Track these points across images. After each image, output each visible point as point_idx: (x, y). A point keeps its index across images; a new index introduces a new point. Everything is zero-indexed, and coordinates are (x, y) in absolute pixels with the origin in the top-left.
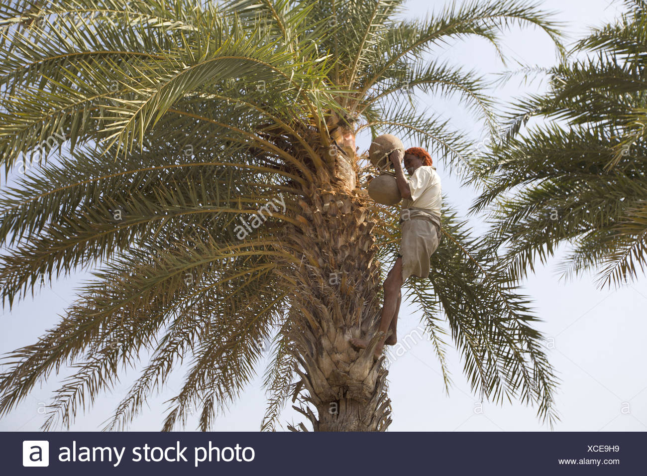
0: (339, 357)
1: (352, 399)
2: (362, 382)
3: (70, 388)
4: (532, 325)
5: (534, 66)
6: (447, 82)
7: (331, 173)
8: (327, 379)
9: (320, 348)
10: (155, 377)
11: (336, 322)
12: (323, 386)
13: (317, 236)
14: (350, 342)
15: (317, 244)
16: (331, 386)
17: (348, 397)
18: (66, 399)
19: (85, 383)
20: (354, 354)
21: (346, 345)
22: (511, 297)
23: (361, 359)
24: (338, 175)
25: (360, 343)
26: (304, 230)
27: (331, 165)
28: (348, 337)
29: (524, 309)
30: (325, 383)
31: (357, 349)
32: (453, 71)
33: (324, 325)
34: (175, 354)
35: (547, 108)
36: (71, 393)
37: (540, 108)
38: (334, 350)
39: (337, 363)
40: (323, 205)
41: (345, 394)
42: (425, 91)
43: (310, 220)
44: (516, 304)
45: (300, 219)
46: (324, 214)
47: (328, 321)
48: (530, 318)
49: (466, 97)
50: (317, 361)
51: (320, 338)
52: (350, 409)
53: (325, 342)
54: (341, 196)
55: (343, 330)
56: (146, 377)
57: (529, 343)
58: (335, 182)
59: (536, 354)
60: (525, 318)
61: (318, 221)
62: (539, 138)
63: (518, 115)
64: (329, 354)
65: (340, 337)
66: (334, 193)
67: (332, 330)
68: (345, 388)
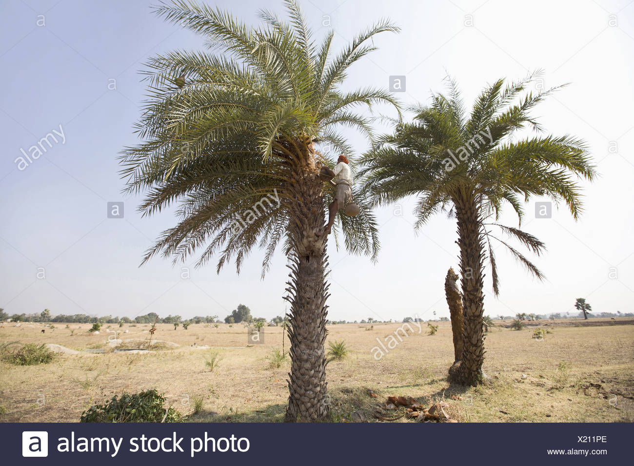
0: (310, 239)
1: (315, 256)
2: (319, 249)
3: (185, 246)
4: (375, 227)
5: (386, 116)
6: (351, 120)
7: (306, 161)
8: (306, 248)
9: (303, 236)
10: (218, 242)
11: (310, 225)
12: (303, 250)
13: (301, 189)
14: (315, 233)
15: (301, 192)
16: (307, 250)
17: (314, 255)
18: (183, 250)
19: (191, 244)
20: (317, 238)
21: (314, 235)
22: (368, 215)
23: (319, 240)
24: (309, 162)
25: (319, 234)
26: (295, 186)
27: (306, 158)
28: (314, 231)
29: (373, 220)
30: (304, 249)
31: (318, 236)
32: (354, 116)
33: (305, 226)
34: (227, 233)
35: (391, 140)
36: (185, 248)
37: (389, 140)
38: (308, 237)
39: (310, 242)
40: (303, 175)
41: (312, 254)
42: (342, 124)
43: (298, 181)
44: (370, 218)
45: (293, 180)
46: (304, 179)
47: (306, 225)
48: (374, 224)
49: (359, 127)
50: (301, 240)
51: (303, 231)
52: (313, 259)
53: (305, 233)
54: (310, 172)
55: (312, 228)
56: (214, 243)
57: (372, 234)
58: (308, 165)
59: (374, 238)
60: (373, 224)
61: (302, 182)
62: (385, 151)
63: (379, 142)
64: (307, 238)
65: (311, 231)
66: (308, 170)
67: (308, 228)
68: (313, 252)
